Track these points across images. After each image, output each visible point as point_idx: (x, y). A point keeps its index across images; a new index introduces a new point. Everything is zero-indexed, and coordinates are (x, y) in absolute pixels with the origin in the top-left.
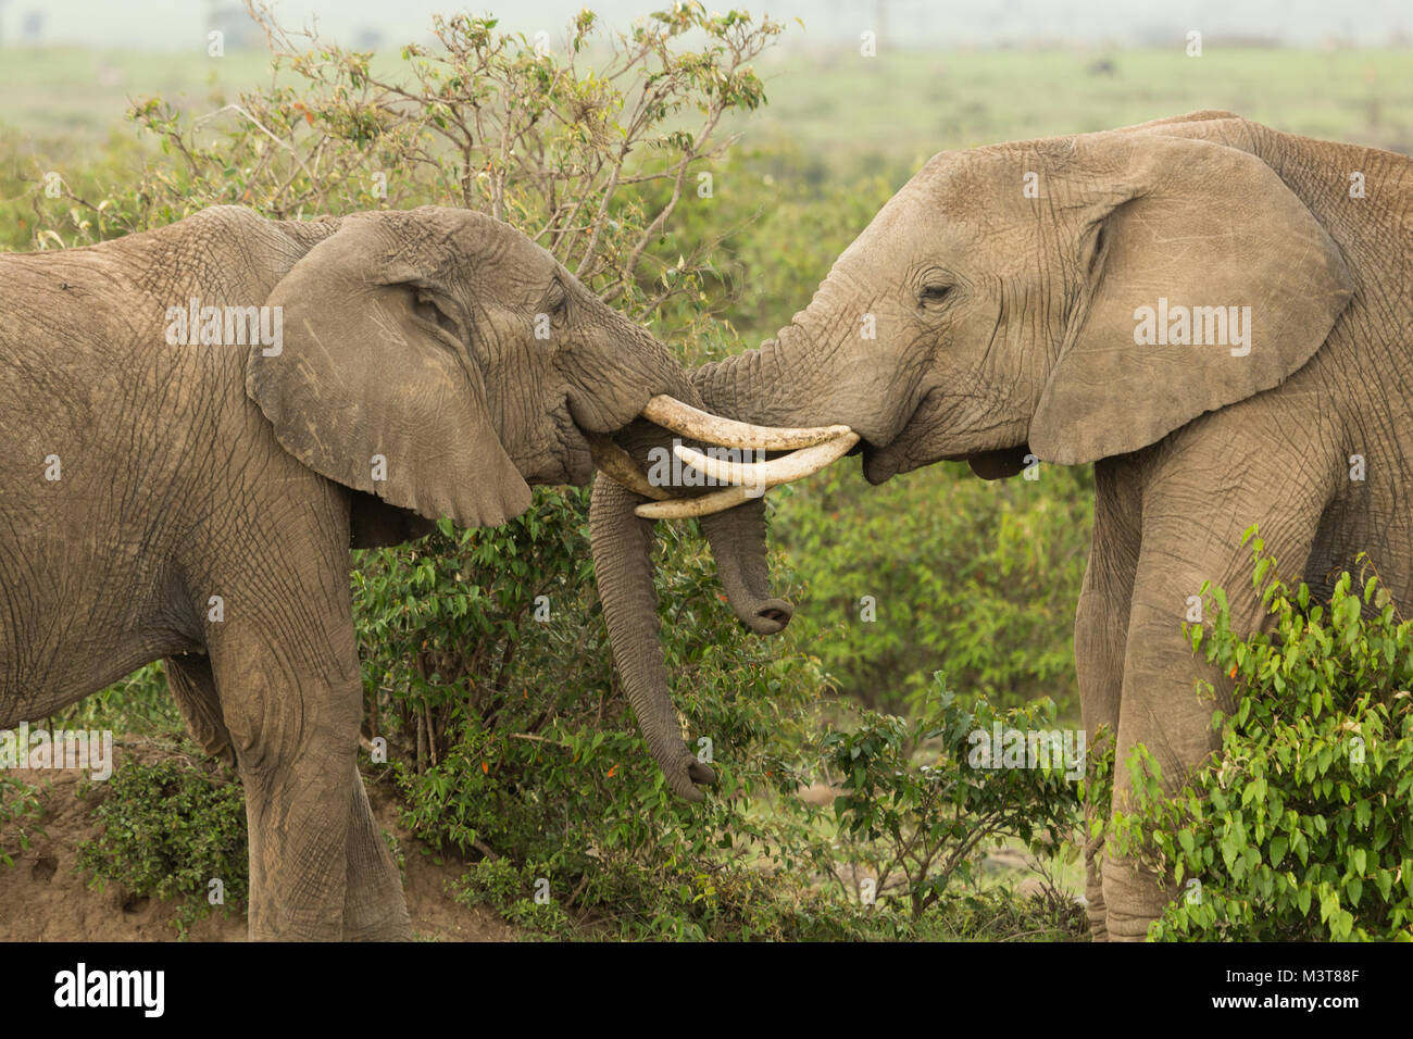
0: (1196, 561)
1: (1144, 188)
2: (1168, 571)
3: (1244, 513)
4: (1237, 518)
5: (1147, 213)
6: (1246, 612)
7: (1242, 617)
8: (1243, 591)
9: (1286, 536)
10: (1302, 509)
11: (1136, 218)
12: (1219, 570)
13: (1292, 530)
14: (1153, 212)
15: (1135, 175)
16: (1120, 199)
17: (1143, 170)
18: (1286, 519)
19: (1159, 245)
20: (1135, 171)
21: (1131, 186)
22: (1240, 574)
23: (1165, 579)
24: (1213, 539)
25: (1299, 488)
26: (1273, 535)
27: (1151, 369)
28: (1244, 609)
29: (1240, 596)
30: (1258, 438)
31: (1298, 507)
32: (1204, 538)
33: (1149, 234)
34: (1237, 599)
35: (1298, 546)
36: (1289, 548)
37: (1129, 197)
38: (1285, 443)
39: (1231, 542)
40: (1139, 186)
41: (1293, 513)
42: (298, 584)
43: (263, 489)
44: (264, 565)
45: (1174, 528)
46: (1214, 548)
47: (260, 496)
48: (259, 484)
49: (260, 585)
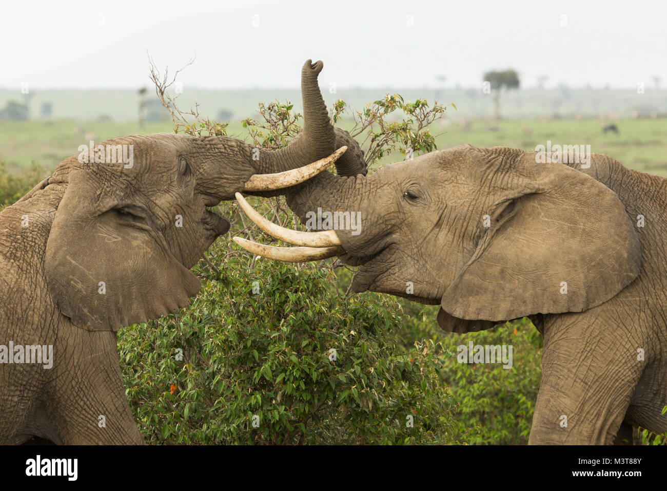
0: (567, 392)
1: (543, 189)
2: (552, 397)
3: (595, 365)
4: (591, 368)
5: (542, 203)
6: (593, 419)
7: (591, 422)
8: (592, 408)
9: (617, 377)
10: (626, 362)
11: (534, 204)
12: (579, 396)
13: (619, 374)
14: (545, 203)
15: (541, 182)
16: (528, 191)
17: (546, 180)
18: (617, 368)
19: (543, 221)
20: (542, 179)
21: (537, 186)
22: (590, 398)
23: (549, 401)
24: (577, 380)
25: (625, 350)
26: (609, 377)
28: (592, 417)
29: (590, 410)
30: (607, 322)
31: (624, 361)
32: (572, 379)
33: (539, 214)
34: (588, 412)
35: (623, 382)
36: (617, 384)
37: (534, 191)
38: (621, 325)
39: (586, 381)
40: (541, 187)
41: (621, 364)
43: (83, 363)
44: (88, 403)
45: (557, 372)
46: (577, 385)
47: (82, 367)
48: (80, 361)
49: (86, 414)
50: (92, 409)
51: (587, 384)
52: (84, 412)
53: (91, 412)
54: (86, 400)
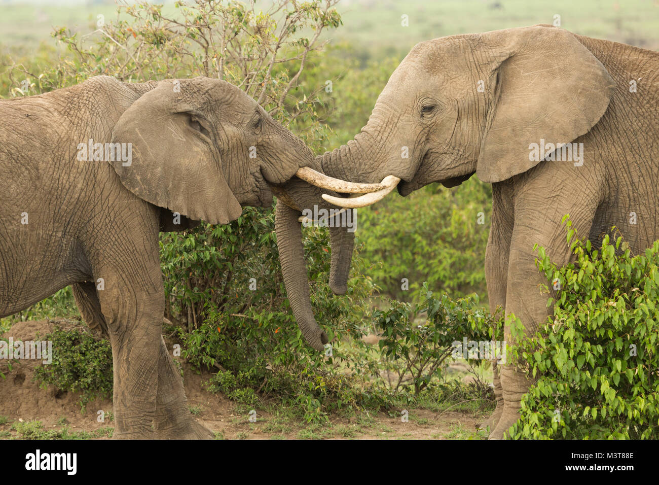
0: (540, 230)
2: (527, 234)
3: (561, 207)
4: (558, 210)
5: (517, 63)
7: (561, 254)
8: (561, 243)
9: (580, 217)
10: (587, 205)
12: (550, 233)
13: (582, 215)
14: (520, 62)
17: (513, 43)
18: (580, 210)
19: (525, 76)
22: (559, 235)
23: (525, 238)
24: (547, 219)
25: (586, 196)
27: (528, 133)
28: (562, 251)
29: (560, 245)
30: (567, 173)
31: (585, 204)
32: (543, 219)
34: (559, 246)
35: (585, 222)
36: (581, 223)
38: (580, 175)
39: (555, 220)
41: (583, 207)
42: (134, 248)
43: (117, 206)
44: (119, 240)
45: (530, 215)
46: (548, 223)
47: (116, 209)
48: (115, 203)
49: (117, 249)
50: (122, 246)
51: (555, 223)
52: (115, 247)
53: (121, 248)
54: (117, 237)
